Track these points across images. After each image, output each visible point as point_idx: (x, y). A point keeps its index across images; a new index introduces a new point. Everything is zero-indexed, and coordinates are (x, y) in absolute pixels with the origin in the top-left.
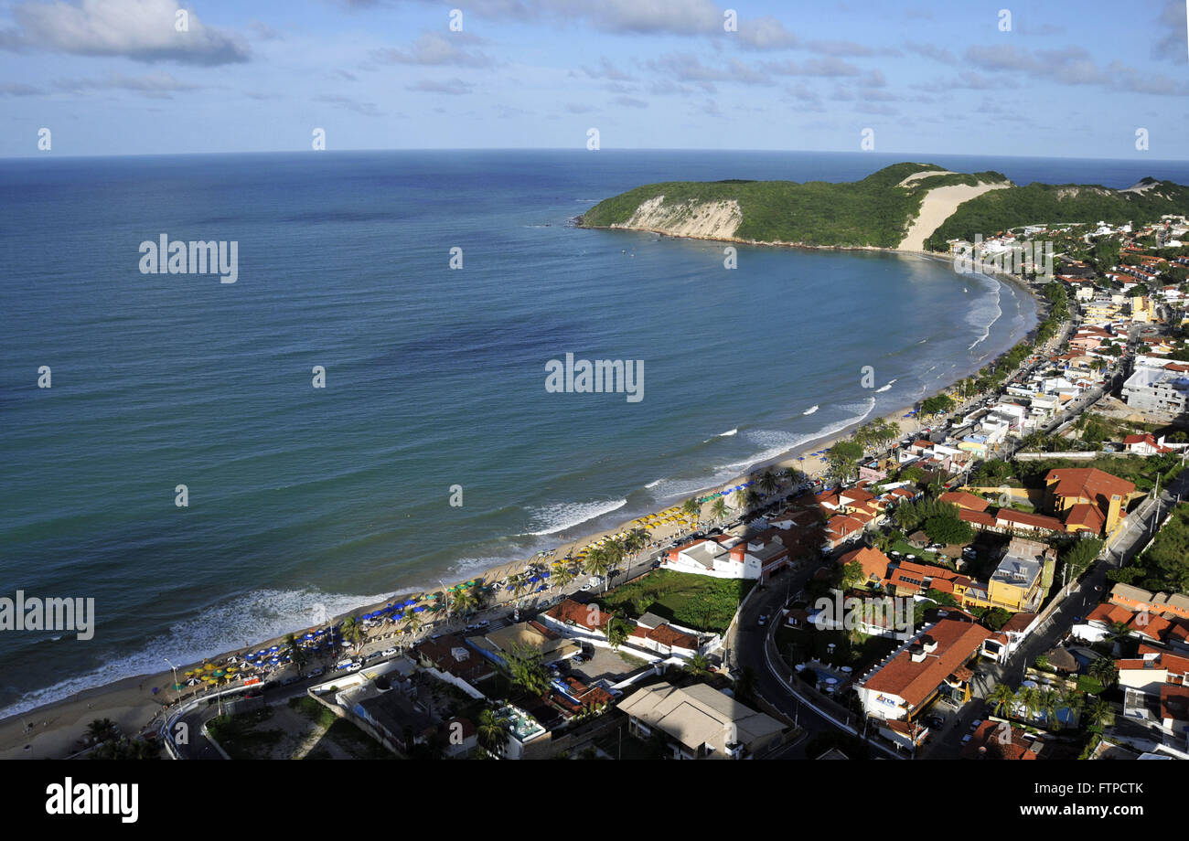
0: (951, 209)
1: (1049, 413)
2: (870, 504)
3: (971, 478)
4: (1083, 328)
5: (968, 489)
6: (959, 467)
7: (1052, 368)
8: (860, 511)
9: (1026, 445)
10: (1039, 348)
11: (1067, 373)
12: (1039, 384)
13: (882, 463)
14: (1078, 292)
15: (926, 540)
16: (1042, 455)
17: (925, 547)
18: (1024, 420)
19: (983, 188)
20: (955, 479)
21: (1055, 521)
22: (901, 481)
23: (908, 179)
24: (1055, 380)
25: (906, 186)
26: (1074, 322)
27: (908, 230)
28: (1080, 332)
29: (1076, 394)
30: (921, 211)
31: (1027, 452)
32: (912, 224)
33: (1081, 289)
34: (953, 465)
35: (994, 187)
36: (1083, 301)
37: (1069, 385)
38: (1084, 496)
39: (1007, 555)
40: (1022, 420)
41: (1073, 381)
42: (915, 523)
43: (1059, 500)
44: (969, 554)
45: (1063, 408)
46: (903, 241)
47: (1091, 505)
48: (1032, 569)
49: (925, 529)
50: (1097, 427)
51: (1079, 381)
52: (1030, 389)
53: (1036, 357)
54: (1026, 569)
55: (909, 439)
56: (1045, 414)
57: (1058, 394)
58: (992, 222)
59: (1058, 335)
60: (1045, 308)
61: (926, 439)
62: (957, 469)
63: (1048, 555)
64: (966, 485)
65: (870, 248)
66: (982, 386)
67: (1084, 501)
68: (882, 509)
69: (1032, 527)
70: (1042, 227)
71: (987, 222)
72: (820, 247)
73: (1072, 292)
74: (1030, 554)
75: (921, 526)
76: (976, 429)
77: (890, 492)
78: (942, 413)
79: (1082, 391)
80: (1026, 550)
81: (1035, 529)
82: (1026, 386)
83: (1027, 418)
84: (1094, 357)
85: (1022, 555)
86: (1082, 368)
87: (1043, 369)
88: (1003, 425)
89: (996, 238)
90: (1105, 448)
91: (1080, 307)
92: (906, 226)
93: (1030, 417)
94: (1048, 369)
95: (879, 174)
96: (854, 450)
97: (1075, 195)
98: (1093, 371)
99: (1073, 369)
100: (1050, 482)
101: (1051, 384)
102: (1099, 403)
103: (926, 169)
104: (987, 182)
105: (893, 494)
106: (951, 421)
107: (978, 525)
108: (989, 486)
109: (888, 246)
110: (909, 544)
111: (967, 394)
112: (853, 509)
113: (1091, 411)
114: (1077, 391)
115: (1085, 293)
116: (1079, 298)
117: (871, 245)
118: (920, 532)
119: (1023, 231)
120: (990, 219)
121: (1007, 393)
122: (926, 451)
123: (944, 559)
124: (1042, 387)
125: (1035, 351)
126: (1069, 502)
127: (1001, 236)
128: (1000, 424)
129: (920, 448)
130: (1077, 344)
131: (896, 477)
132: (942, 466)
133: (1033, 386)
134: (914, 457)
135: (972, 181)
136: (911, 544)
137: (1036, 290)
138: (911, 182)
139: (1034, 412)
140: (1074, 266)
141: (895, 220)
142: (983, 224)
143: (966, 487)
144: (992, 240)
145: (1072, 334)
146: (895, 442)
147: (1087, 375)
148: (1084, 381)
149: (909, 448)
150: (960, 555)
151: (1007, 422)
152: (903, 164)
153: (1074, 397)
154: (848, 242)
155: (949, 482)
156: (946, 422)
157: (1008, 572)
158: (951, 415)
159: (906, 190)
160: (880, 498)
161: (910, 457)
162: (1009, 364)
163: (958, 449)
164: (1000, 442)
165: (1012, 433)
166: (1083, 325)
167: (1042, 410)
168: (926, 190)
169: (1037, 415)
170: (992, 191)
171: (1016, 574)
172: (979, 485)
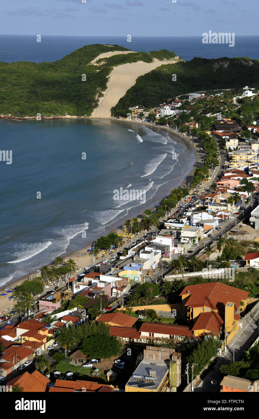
0: (131, 82)
1: (194, 241)
2: (41, 332)
3: (127, 300)
4: (228, 172)
5: (125, 309)
6: (119, 292)
7: (200, 205)
8: (32, 339)
9: (173, 268)
10: (195, 190)
11: (211, 208)
12: (189, 219)
13: (57, 295)
14: (227, 144)
15: (84, 358)
16: (185, 275)
17: (83, 364)
18: (174, 248)
19: (156, 64)
20: (116, 301)
21: (185, 329)
22: (70, 309)
23: (97, 58)
24: (200, 214)
25: (96, 64)
26: (223, 167)
27: (98, 101)
28: (226, 175)
29: (216, 224)
30: (108, 84)
31: (174, 274)
32: (101, 95)
33: (229, 140)
34: (114, 290)
35: (165, 62)
36: (230, 150)
37: (211, 217)
38: (207, 306)
39: (142, 362)
40: (172, 248)
41: (214, 214)
42: (75, 344)
43: (189, 311)
44: (118, 364)
45: (206, 235)
46: (95, 110)
47: (213, 312)
48: (160, 372)
49: (82, 348)
50: (232, 249)
51: (219, 214)
52: (182, 223)
53: (191, 196)
54: (155, 372)
55: (84, 273)
56: (191, 243)
57: (202, 225)
58: (164, 91)
59: (209, 178)
60: (202, 158)
61: (96, 272)
62: (117, 294)
63: (174, 358)
64: (122, 306)
65: (68, 116)
66: (146, 224)
67: (208, 309)
68: (50, 335)
69: (168, 336)
70: (201, 93)
71: (160, 91)
72: (27, 117)
73: (223, 144)
74: (160, 359)
75: (80, 346)
76: (135, 259)
77: (60, 319)
78: (114, 248)
79: (220, 221)
80: (157, 356)
81: (170, 337)
82: (179, 221)
83: (176, 246)
84: (233, 194)
85: (154, 360)
86: (222, 203)
87: (194, 206)
88: (156, 254)
89: (167, 104)
90: (231, 265)
91: (228, 155)
92: (97, 97)
93: (178, 245)
94: (197, 206)
95: (73, 55)
96: (36, 287)
97: (226, 66)
98: (229, 205)
99: (215, 204)
100: (184, 297)
101: (197, 218)
102: (233, 229)
103: (112, 49)
104: (161, 59)
105: (62, 321)
106: (119, 254)
107: (127, 339)
108: (141, 305)
109: (83, 115)
110: (71, 363)
111: (134, 230)
112: (27, 338)
113: (226, 236)
114: (217, 222)
115: (232, 144)
116: (228, 147)
117: (69, 114)
118: (79, 351)
119: (188, 97)
120: (162, 89)
121: (165, 228)
122: (93, 281)
123: (97, 373)
124: (191, 220)
125: (191, 192)
126: (197, 312)
127: (170, 103)
128: (153, 253)
129: (90, 279)
130: (222, 184)
131: (66, 306)
132: (103, 292)
133: (184, 220)
134: (85, 287)
135: (148, 59)
136: (72, 363)
137: (197, 144)
138: (100, 60)
139: (182, 241)
140: (225, 123)
141: (87, 92)
142: (157, 93)
143: (123, 308)
144: (164, 105)
145: (220, 177)
146: (73, 276)
147: (225, 208)
148: (223, 213)
149: (82, 280)
150: (111, 367)
151: (160, 251)
152: (93, 45)
153: (214, 227)
154: (50, 112)
155: (111, 305)
156: (116, 255)
157: (140, 377)
158: (120, 249)
159: (96, 67)
160: (50, 326)
161: (82, 287)
162: (168, 204)
163: (118, 277)
164: (154, 267)
165: (164, 259)
166: (229, 169)
167: (188, 239)
168: (111, 67)
169: (184, 243)
170: (163, 66)
171: (146, 378)
172: (133, 305)
